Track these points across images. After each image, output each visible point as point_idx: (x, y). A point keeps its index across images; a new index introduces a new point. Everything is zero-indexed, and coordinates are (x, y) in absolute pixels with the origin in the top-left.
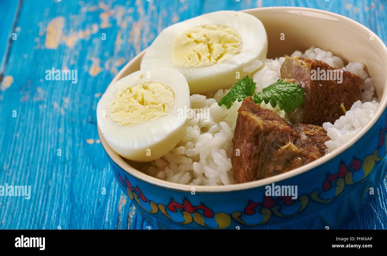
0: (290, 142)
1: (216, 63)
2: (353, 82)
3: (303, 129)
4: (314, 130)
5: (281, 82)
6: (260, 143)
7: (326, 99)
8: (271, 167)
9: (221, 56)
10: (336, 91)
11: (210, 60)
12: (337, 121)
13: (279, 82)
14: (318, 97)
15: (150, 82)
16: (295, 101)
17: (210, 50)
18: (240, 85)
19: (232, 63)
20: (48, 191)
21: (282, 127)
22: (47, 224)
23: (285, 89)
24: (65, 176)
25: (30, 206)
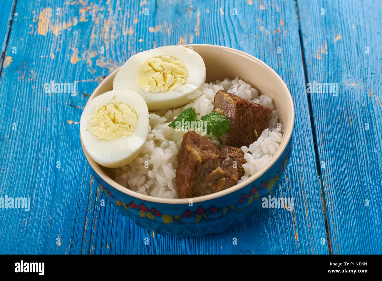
0: (219, 167)
1: (169, 90)
2: (264, 114)
3: (227, 151)
4: (235, 152)
5: (214, 113)
6: (198, 170)
7: (245, 127)
8: (204, 185)
9: (173, 85)
10: (252, 121)
11: (164, 87)
12: (251, 145)
13: (214, 112)
14: (239, 126)
15: (120, 103)
16: (223, 129)
17: (165, 79)
18: (186, 114)
19: (179, 91)
20: (38, 162)
21: (214, 156)
22: (37, 190)
23: (217, 120)
24: (51, 150)
25: (24, 173)
